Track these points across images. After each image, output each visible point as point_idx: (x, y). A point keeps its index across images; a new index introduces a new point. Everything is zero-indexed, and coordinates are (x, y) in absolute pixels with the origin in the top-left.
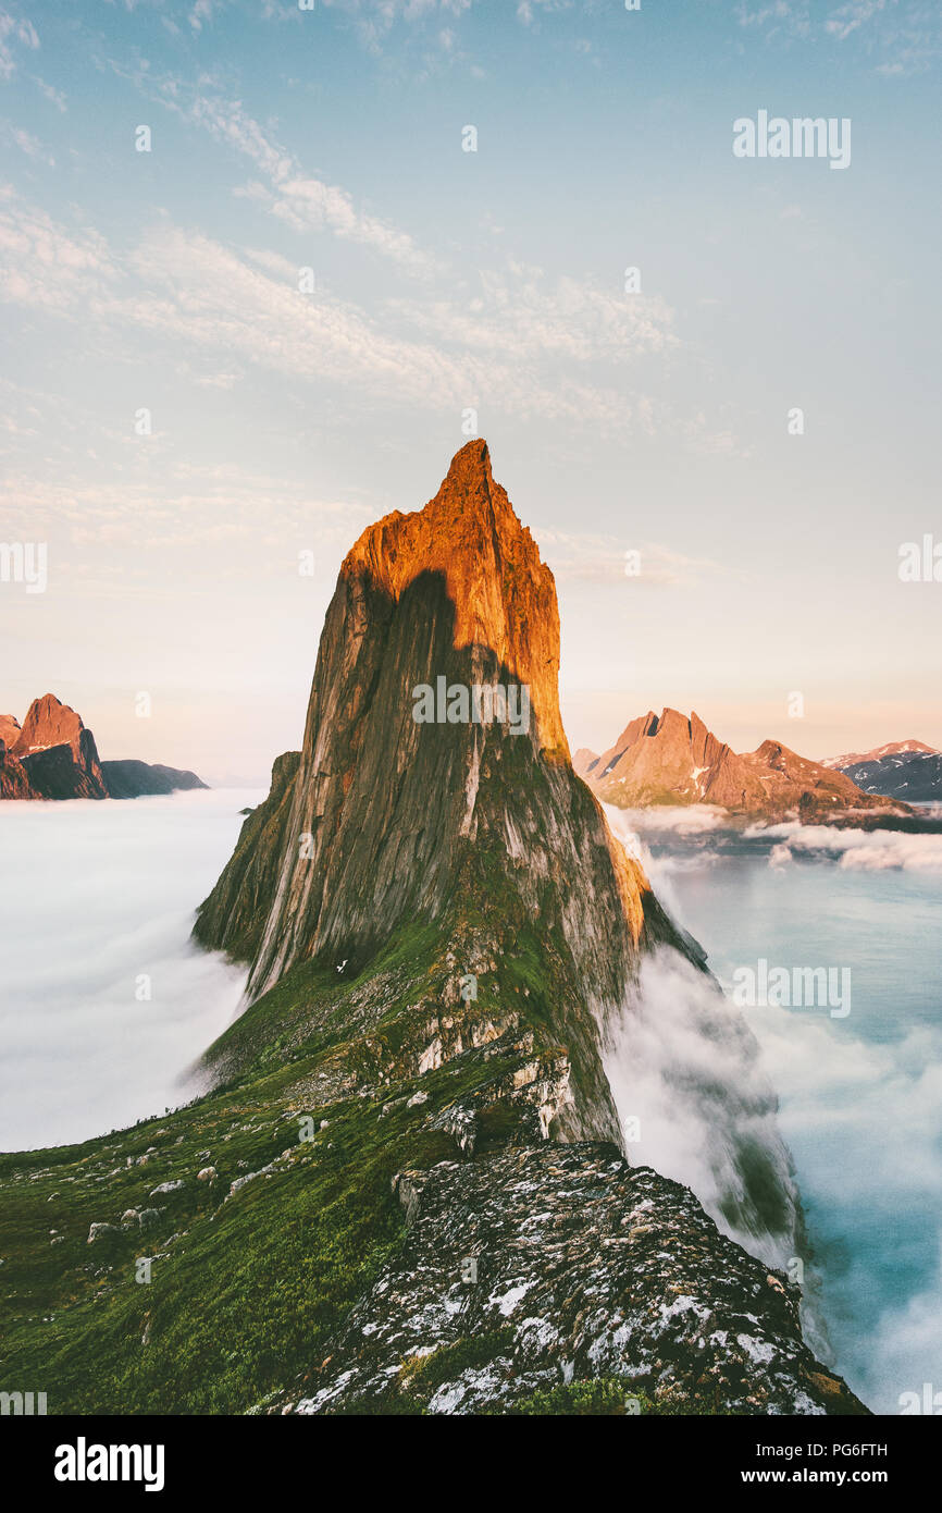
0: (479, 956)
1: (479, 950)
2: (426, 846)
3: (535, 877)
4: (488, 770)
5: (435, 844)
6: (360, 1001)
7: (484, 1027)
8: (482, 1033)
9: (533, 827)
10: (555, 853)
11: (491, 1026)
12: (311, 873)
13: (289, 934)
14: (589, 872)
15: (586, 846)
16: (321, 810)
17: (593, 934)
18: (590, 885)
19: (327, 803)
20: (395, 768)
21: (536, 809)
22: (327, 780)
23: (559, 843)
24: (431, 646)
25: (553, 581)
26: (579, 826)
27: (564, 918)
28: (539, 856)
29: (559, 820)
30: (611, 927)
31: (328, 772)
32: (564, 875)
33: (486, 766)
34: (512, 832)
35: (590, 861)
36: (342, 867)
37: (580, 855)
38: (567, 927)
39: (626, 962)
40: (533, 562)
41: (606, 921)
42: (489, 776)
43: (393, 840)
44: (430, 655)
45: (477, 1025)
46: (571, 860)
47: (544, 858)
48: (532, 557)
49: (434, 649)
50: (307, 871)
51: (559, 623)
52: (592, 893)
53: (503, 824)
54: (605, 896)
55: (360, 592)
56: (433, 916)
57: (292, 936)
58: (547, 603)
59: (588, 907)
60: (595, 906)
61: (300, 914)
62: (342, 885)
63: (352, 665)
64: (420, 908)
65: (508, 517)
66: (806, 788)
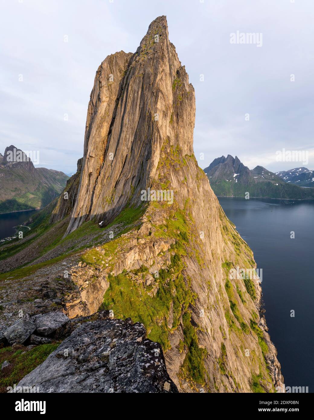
0: (158, 218)
1: (158, 216)
2: (136, 182)
3: (182, 196)
4: (164, 154)
5: (139, 181)
6: (105, 234)
7: (160, 243)
8: (159, 245)
9: (182, 179)
10: (190, 189)
11: (163, 243)
13: (80, 213)
14: (202, 197)
15: (201, 189)
16: (91, 170)
17: (202, 217)
18: (202, 202)
19: (93, 167)
21: (183, 172)
22: (93, 159)
23: (192, 185)
24: (138, 104)
25: (194, 91)
26: (199, 183)
27: (193, 211)
28: (184, 189)
29: (192, 178)
30: (209, 215)
31: (94, 156)
32: (193, 197)
33: (163, 152)
34: (173, 177)
35: (203, 194)
36: (101, 190)
37: (199, 192)
38: (194, 214)
39: (213, 226)
40: (186, 81)
41: (207, 214)
42: (164, 157)
43: (122, 181)
44: (138, 107)
45: (157, 242)
46: (196, 193)
47: (186, 190)
48: (185, 79)
49: (140, 105)
50: (88, 192)
51: (195, 109)
52: (203, 204)
53: (169, 174)
54: (208, 205)
56: (138, 205)
57: (82, 214)
58: (191, 99)
59: (201, 209)
60: (204, 208)
61: (85, 207)
62: (100, 196)
63: (102, 114)
64: (133, 203)
65: (176, 60)
66: (269, 181)
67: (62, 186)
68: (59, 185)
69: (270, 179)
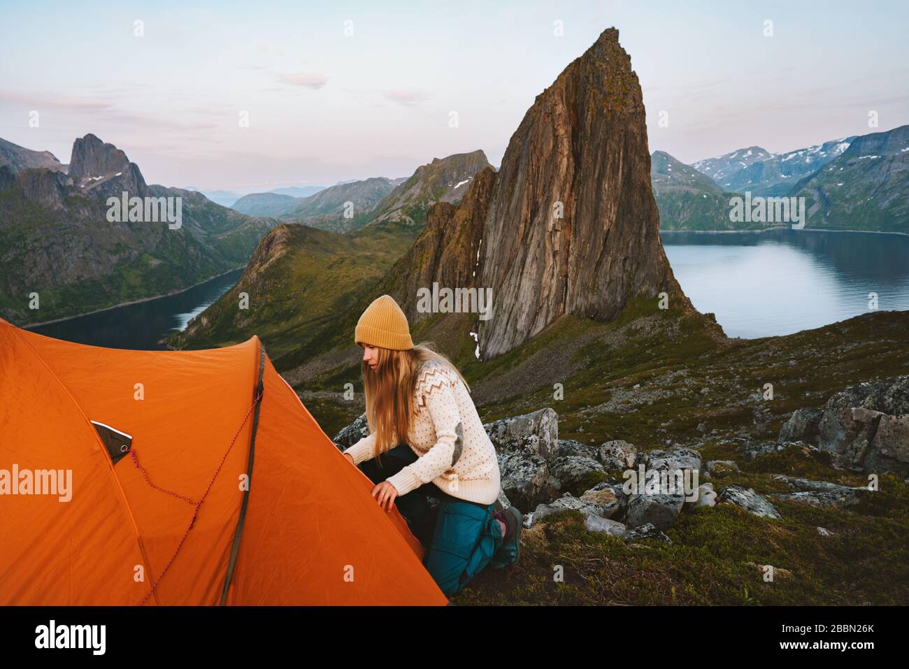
12: (555, 277)
13: (546, 305)
19: (560, 244)
20: (603, 227)
22: (558, 233)
36: (577, 275)
43: (606, 262)
49: (623, 168)
50: (553, 276)
55: (563, 132)
57: (548, 306)
61: (552, 297)
62: (578, 283)
66: (686, 188)
67: (205, 230)
68: (198, 227)
69: (687, 185)
